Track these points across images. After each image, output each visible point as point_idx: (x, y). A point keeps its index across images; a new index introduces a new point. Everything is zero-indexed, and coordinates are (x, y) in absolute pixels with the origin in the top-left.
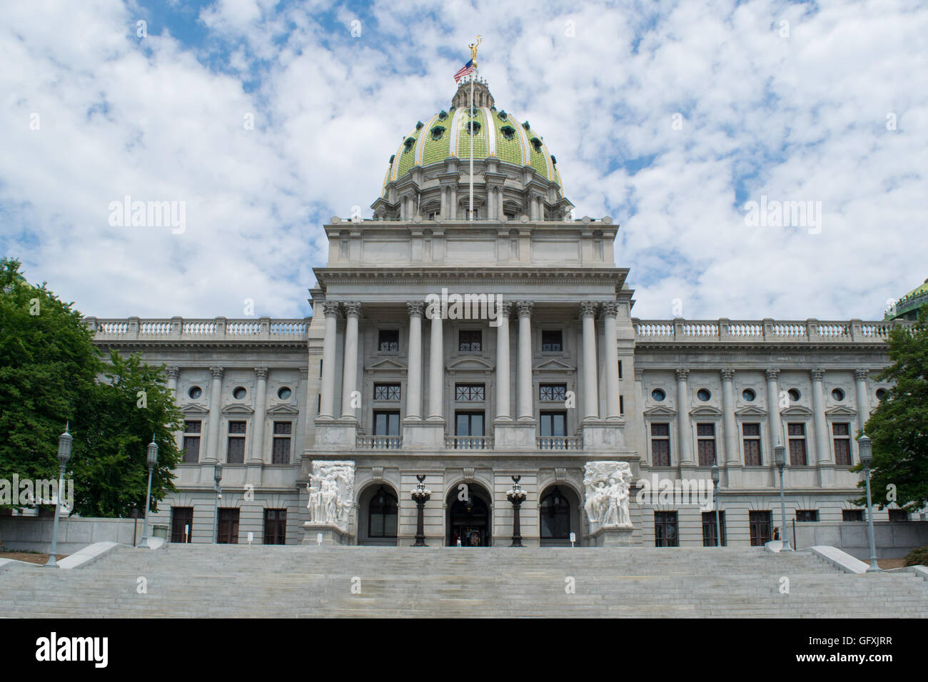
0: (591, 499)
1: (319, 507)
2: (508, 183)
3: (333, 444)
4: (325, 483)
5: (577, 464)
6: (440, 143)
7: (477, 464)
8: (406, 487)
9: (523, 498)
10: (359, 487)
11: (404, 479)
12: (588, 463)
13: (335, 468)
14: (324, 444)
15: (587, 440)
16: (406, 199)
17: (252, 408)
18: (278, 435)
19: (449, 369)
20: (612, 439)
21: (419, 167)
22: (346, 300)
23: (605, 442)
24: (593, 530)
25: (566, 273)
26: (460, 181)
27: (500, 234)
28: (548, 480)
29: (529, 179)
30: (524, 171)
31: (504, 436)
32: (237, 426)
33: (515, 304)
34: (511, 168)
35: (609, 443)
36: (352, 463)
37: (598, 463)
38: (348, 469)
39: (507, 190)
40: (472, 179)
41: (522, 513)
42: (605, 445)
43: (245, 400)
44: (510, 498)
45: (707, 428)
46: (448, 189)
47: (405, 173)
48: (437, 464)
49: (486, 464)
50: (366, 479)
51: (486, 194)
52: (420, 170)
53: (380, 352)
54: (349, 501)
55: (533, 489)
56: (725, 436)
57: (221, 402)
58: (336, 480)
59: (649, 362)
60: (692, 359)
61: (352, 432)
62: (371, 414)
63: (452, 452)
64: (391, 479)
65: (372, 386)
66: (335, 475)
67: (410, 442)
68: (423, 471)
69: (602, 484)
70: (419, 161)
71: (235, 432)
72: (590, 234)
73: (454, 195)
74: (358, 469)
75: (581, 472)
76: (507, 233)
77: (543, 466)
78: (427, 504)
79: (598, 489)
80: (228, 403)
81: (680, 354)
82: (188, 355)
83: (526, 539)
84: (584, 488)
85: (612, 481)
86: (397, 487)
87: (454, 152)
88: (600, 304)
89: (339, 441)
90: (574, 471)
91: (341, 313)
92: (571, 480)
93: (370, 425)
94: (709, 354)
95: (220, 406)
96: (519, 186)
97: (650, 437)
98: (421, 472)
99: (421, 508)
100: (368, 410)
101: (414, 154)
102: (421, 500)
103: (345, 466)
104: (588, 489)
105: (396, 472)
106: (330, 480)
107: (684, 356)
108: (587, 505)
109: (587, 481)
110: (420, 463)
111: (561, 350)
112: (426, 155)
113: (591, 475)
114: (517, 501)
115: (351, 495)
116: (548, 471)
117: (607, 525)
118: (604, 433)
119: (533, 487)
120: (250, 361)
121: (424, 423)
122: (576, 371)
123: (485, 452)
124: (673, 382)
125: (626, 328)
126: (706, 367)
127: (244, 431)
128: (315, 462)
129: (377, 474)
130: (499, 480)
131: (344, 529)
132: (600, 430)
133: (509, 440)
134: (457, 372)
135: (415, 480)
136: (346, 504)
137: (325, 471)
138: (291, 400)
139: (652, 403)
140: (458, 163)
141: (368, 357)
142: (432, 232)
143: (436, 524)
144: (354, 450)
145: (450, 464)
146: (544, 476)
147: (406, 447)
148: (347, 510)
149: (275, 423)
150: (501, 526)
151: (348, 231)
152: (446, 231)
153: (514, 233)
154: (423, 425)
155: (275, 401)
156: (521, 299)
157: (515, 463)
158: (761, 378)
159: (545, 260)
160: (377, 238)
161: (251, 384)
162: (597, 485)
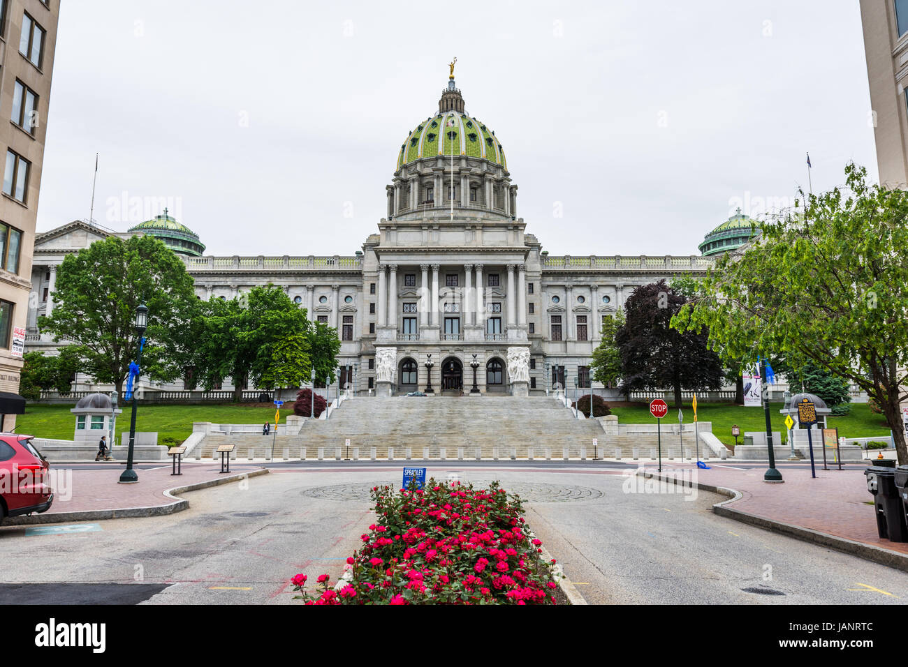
0: (510, 366)
1: (383, 372)
2: (473, 170)
3: (386, 338)
4: (383, 359)
5: (504, 347)
6: (432, 144)
7: (456, 348)
8: (421, 359)
9: (478, 365)
10: (400, 359)
11: (421, 356)
12: (509, 348)
13: (387, 351)
14: (381, 338)
15: (509, 336)
17: (331, 308)
18: (345, 324)
19: (441, 296)
20: (522, 335)
21: (420, 159)
22: (390, 263)
23: (517, 336)
24: (511, 382)
25: (499, 250)
26: (445, 171)
27: (466, 228)
28: (490, 356)
29: (485, 166)
30: (482, 161)
31: (469, 334)
32: (322, 318)
33: (474, 265)
34: (474, 160)
35: (520, 337)
36: (395, 348)
37: (513, 348)
38: (393, 351)
39: (471, 174)
40: (452, 169)
41: (478, 373)
42: (517, 338)
43: (326, 304)
44: (472, 366)
45: (582, 319)
46: (438, 177)
47: (412, 161)
48: (437, 348)
49: (460, 348)
50: (402, 356)
51: (460, 178)
52: (421, 161)
53: (406, 288)
54: (394, 368)
55: (483, 360)
56: (592, 323)
57: (313, 305)
58: (388, 356)
59: (550, 281)
60: (574, 279)
61: (395, 332)
62: (401, 320)
63: (444, 342)
64: (414, 355)
65: (402, 305)
66: (387, 354)
67: (423, 337)
69: (515, 358)
70: (420, 155)
72: (512, 228)
73: (441, 180)
74: (398, 351)
75: (505, 352)
76: (470, 228)
77: (488, 349)
78: (432, 369)
79: (514, 361)
80: (317, 305)
81: (567, 276)
82: (293, 278)
83: (480, 385)
84: (507, 360)
85: (520, 357)
86: (417, 360)
87: (441, 151)
88: (516, 265)
89: (388, 337)
90: (503, 351)
91: (388, 270)
92: (501, 356)
93: (402, 327)
95: (312, 308)
96: (479, 171)
97: (551, 324)
98: (429, 352)
99: (429, 371)
100: (400, 318)
101: (417, 150)
102: (429, 367)
103: (392, 349)
104: (509, 361)
105: (417, 352)
106: (385, 357)
107: (569, 278)
108: (509, 369)
109: (509, 356)
110: (429, 348)
111: (498, 286)
112: (424, 151)
113: (511, 353)
114: (475, 367)
115: (395, 364)
116: (490, 351)
117: (515, 380)
118: (517, 332)
119: (483, 358)
120: (329, 281)
122: (506, 296)
123: (460, 342)
124: (564, 292)
125: (536, 265)
126: (583, 284)
127: (326, 322)
128: (377, 349)
129: (407, 353)
130: (467, 356)
131: (393, 382)
133: (472, 336)
135: (426, 356)
137: (383, 352)
138: (352, 304)
139: (552, 304)
140: (443, 159)
141: (400, 289)
142: (432, 227)
143: (437, 378)
144: (396, 342)
145: (443, 348)
146: (488, 354)
147: (421, 341)
148: (393, 372)
149: (344, 317)
150: (467, 379)
151: (390, 227)
152: (440, 227)
153: (474, 227)
154: (430, 328)
155: (343, 304)
156: (476, 263)
157: (474, 348)
158: (613, 290)
159: (490, 241)
160: (404, 229)
161: (330, 294)
162: (513, 359)
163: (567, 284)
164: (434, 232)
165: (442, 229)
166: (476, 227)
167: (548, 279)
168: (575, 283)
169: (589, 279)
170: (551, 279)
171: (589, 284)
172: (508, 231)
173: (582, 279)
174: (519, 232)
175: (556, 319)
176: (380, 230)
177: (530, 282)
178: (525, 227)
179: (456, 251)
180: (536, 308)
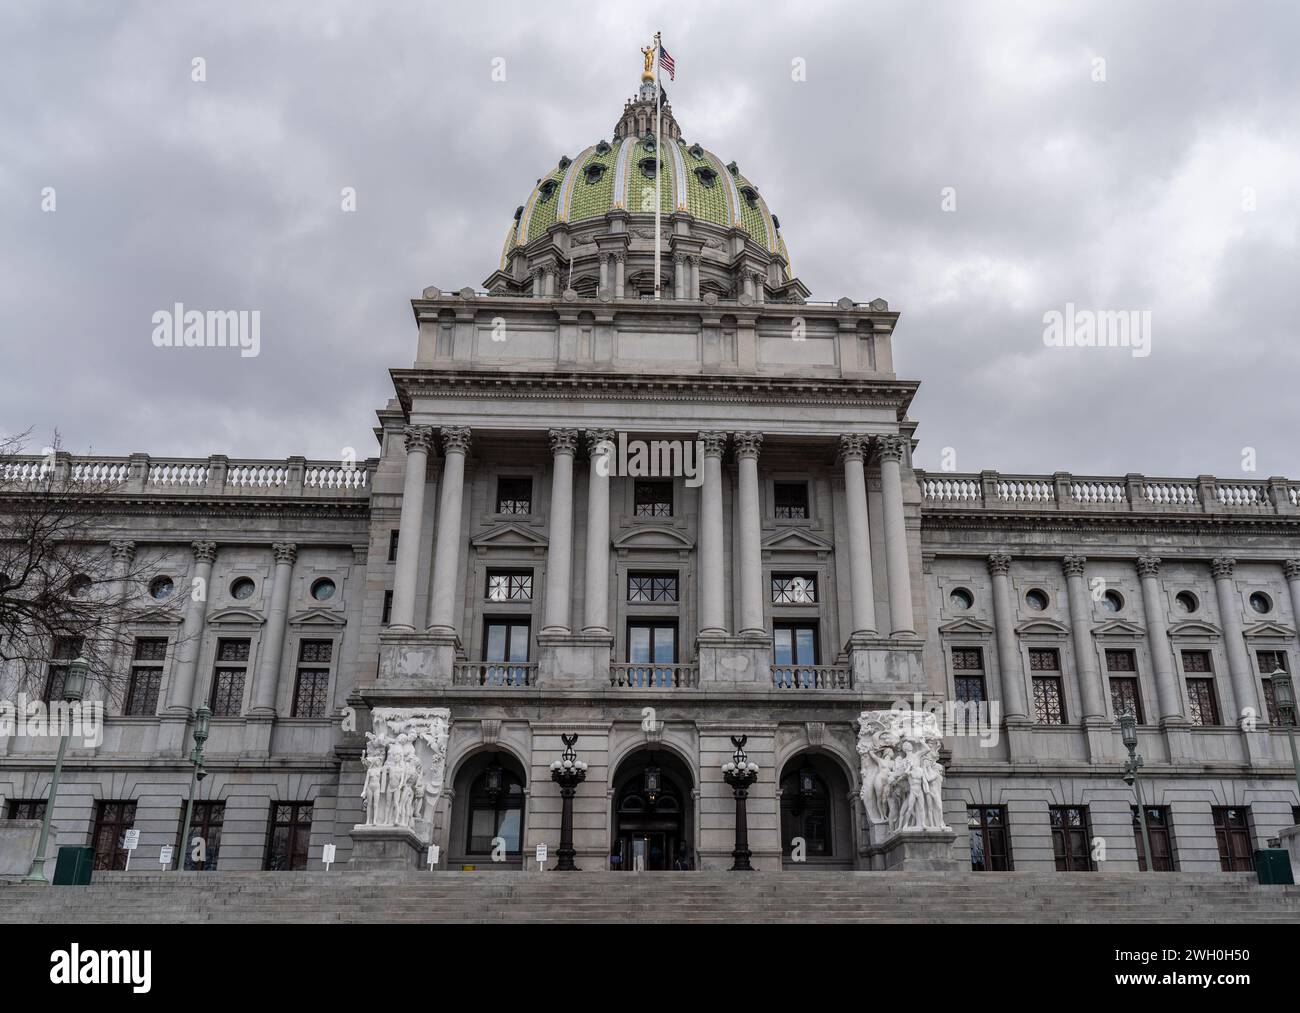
0: (874, 778)
1: (383, 795)
2: (706, 252)
3: (414, 676)
4: (395, 749)
5: (843, 714)
6: (599, 187)
7: (668, 713)
8: (540, 752)
9: (752, 777)
11: (539, 742)
12: (864, 714)
13: (414, 722)
14: (396, 676)
15: (861, 673)
16: (542, 273)
17: (264, 614)
18: (306, 665)
19: (616, 546)
20: (902, 669)
21: (564, 224)
22: (445, 424)
23: (890, 675)
24: (879, 838)
25: (816, 387)
26: (630, 248)
27: (706, 321)
28: (792, 745)
29: (740, 246)
30: (732, 234)
31: (714, 663)
32: (233, 647)
33: (731, 436)
34: (711, 230)
35: (898, 678)
36: (445, 712)
37: (880, 713)
38: (436, 724)
39: (705, 262)
41: (751, 806)
42: (890, 681)
43: (251, 601)
44: (728, 778)
45: (1045, 657)
46: (612, 258)
47: (541, 231)
48: (600, 714)
49: (683, 713)
50: (470, 741)
51: (675, 268)
52: (564, 228)
53: (498, 515)
54: (436, 783)
55: (768, 760)
56: (1078, 673)
57: (206, 604)
58: (414, 743)
59: (943, 541)
60: (1013, 538)
61: (447, 655)
62: (479, 624)
63: (624, 690)
64: (513, 740)
65: (482, 573)
66: (413, 733)
67: (551, 674)
68: (573, 728)
69: (889, 751)
70: (564, 214)
71: (228, 658)
72: (853, 326)
73: (620, 266)
74: (455, 722)
76: (717, 321)
77: (785, 719)
78: (581, 789)
79: (885, 762)
80: (221, 605)
81: (993, 530)
82: (153, 519)
83: (760, 854)
84: (858, 757)
85: (907, 746)
86: (525, 757)
87: (620, 201)
88: (873, 440)
89: (423, 671)
90: (839, 728)
91: (437, 445)
92: (832, 743)
93: (478, 645)
94: (1041, 531)
95: (204, 612)
97: (952, 670)
98: (569, 728)
99: (568, 797)
100: (474, 617)
101: (556, 204)
102: (569, 781)
103: (432, 716)
104: (865, 761)
105: (524, 729)
106: (403, 743)
107: (1001, 534)
108: (866, 793)
109: (864, 745)
110: (570, 712)
111: (807, 516)
112: (574, 207)
113: (870, 734)
114: (740, 783)
115: (441, 773)
116: (793, 728)
117: (906, 829)
118: (889, 661)
119: (766, 754)
120: (266, 529)
121: (577, 639)
122: (832, 552)
123: (685, 692)
124: (986, 577)
126: (1040, 552)
127: (244, 658)
128: (377, 711)
129: (489, 733)
130: (708, 743)
131: (426, 837)
132: (882, 655)
133: (723, 671)
134: (632, 550)
135: (558, 743)
136: (431, 790)
137: (396, 726)
138: (333, 602)
139: (951, 612)
140: (627, 219)
141: (477, 524)
142: (593, 315)
143: (595, 827)
144: (450, 689)
145: (618, 713)
146: (786, 736)
147: (543, 683)
148: (432, 802)
149: (304, 642)
150: (711, 831)
151: (451, 313)
152: (618, 316)
153: (729, 318)
154: (576, 642)
155: (304, 602)
156: (740, 428)
157: (737, 712)
158: (1130, 572)
159: (782, 365)
161: (264, 573)
162: (881, 753)
163: (992, 552)
164: (599, 330)
165: (625, 323)
166: (734, 319)
167: (937, 535)
168: (1019, 552)
169: (1057, 539)
170: (946, 535)
171: (1058, 554)
172: (841, 338)
173: (1037, 537)
174: (877, 339)
175: (968, 657)
176: (420, 321)
178: (893, 326)
179: (673, 387)
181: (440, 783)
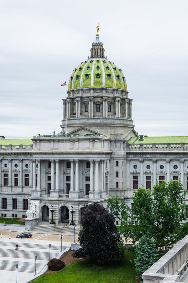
2: (97, 95)
6: (78, 81)
7: (65, 202)
13: (35, 202)
14: (33, 196)
15: (90, 197)
17: (30, 170)
19: (64, 173)
20: (95, 196)
22: (37, 159)
25: (85, 153)
26: (83, 96)
27: (71, 141)
31: (71, 195)
32: (27, 175)
35: (95, 198)
36: (39, 201)
42: (93, 198)
43: (28, 168)
45: (149, 177)
46: (78, 101)
48: (57, 202)
49: (67, 202)
50: (42, 205)
53: (49, 168)
55: (77, 209)
56: (153, 180)
60: (144, 156)
61: (39, 193)
62: (47, 185)
63: (60, 199)
65: (47, 177)
66: (35, 204)
67: (51, 196)
68: (54, 203)
70: (72, 87)
71: (26, 177)
72: (92, 141)
74: (40, 202)
77: (80, 203)
78: (55, 212)
80: (24, 169)
86: (49, 207)
87: (81, 86)
88: (94, 160)
89: (36, 196)
95: (22, 170)
97: (132, 180)
100: (46, 183)
102: (52, 212)
103: (37, 202)
105: (49, 204)
107: (141, 156)
110: (53, 201)
112: (74, 85)
115: (39, 209)
118: (94, 195)
120: (28, 157)
123: (67, 199)
124: (139, 163)
126: (149, 159)
127: (28, 177)
128: (31, 201)
129: (44, 204)
130: (70, 206)
131: (38, 217)
132: (93, 194)
137: (33, 203)
139: (133, 170)
140: (82, 90)
141: (46, 169)
142: (55, 141)
143: (57, 216)
144: (39, 198)
145: (59, 202)
146: (80, 205)
147: (51, 198)
148: (38, 213)
150: (70, 217)
151: (36, 141)
152: (58, 140)
153: (74, 140)
154: (54, 192)
156: (76, 159)
157: (74, 202)
158: (165, 162)
159: (82, 148)
160: (43, 142)
161: (29, 163)
163: (140, 159)
164: (56, 143)
165: (60, 141)
167: (130, 156)
168: (145, 159)
169: (152, 156)
170: (132, 156)
171: (152, 159)
172: (90, 142)
173: (148, 156)
174: (96, 142)
175: (135, 177)
177: (117, 160)
179: (65, 153)
180: (120, 174)
181: (39, 210)
